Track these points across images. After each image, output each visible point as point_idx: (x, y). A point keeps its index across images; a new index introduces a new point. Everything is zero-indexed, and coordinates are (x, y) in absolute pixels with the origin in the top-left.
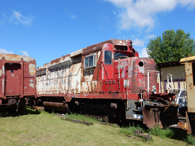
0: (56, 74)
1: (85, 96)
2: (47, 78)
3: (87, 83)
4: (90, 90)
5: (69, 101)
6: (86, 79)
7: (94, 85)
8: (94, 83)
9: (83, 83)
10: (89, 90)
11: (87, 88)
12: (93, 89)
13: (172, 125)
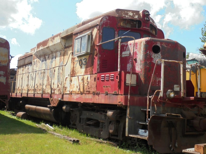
0: (44, 64)
1: (75, 98)
2: (33, 69)
3: (78, 77)
4: (82, 90)
5: (55, 105)
6: (77, 72)
7: (86, 82)
8: (86, 78)
9: (73, 78)
10: (79, 89)
11: (78, 85)
12: (85, 89)
13: (188, 150)
